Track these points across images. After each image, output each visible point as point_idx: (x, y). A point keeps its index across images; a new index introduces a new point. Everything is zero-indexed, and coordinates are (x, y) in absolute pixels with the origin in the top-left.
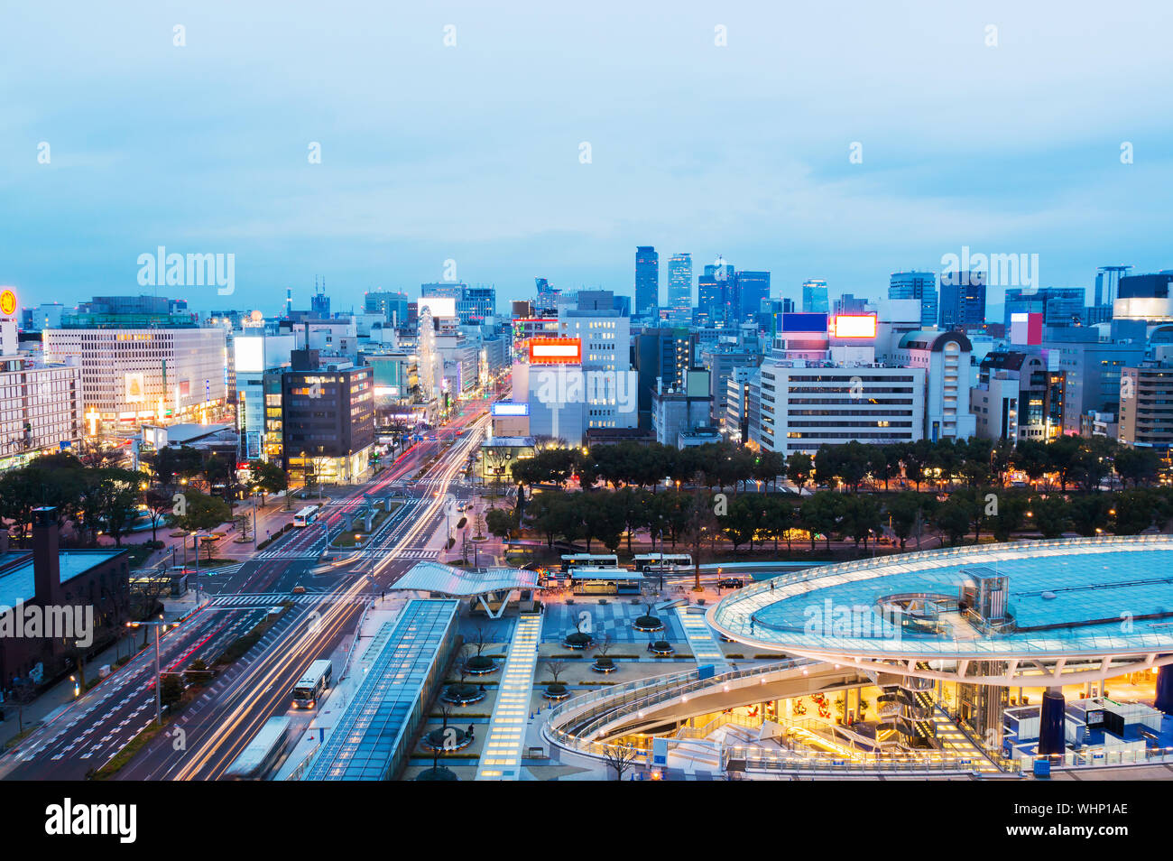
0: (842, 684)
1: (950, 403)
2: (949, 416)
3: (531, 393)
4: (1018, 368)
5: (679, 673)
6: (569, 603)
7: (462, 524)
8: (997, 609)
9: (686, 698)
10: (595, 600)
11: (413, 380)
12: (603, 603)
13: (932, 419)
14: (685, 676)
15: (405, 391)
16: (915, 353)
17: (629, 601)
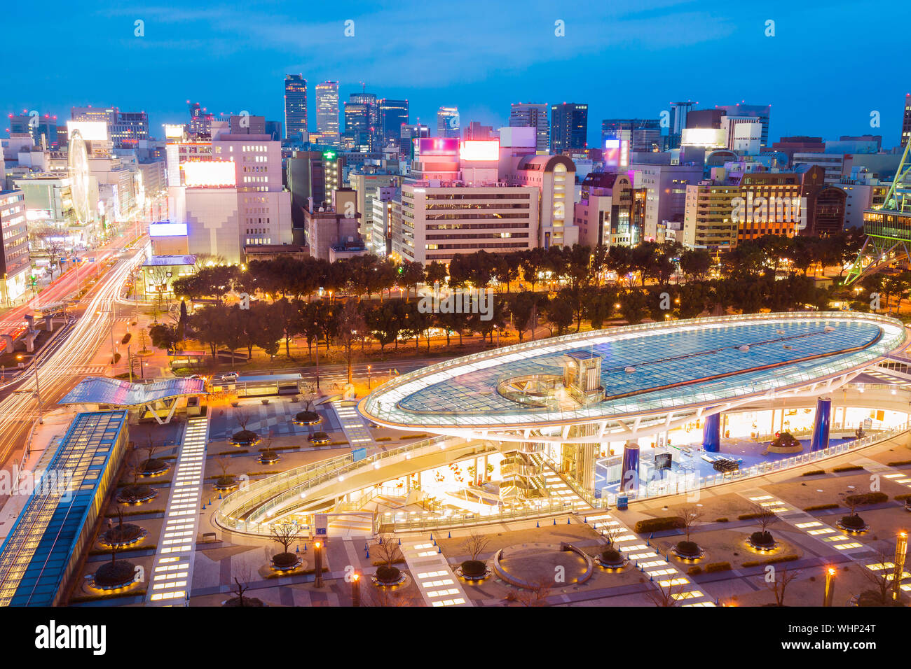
0: (473, 453)
3: (188, 214)
4: (611, 186)
5: (336, 459)
6: (235, 405)
7: (126, 339)
8: (592, 384)
9: (341, 478)
10: (259, 401)
11: (67, 203)
12: (265, 403)
13: (545, 230)
14: (339, 459)
15: (59, 214)
16: (531, 174)
17: (289, 400)
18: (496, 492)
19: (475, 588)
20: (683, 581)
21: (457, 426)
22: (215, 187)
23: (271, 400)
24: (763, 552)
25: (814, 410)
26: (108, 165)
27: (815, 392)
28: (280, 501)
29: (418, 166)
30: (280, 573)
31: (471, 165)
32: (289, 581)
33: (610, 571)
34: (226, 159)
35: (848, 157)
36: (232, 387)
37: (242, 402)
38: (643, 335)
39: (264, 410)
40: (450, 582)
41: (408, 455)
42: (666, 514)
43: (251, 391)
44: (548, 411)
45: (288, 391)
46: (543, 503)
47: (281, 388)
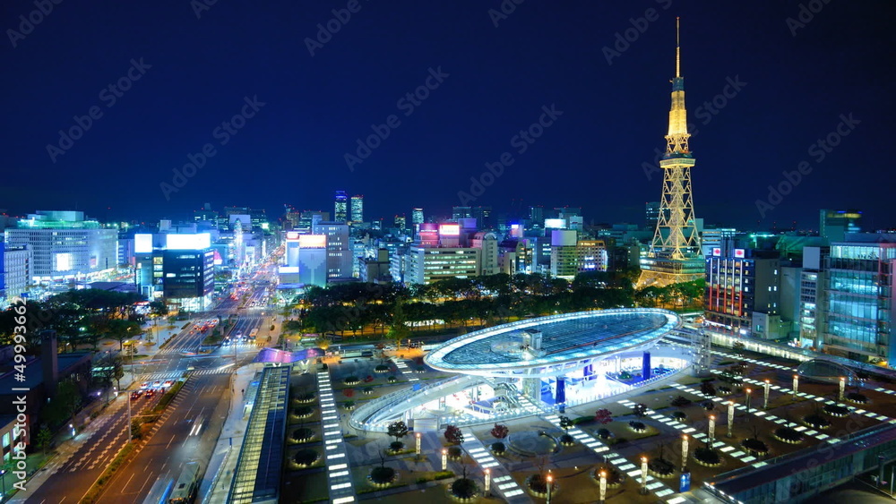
0: (471, 386)
1: (490, 263)
2: (490, 269)
3: (300, 261)
4: (515, 247)
5: (404, 390)
6: (340, 362)
7: (273, 328)
8: (538, 346)
9: (409, 400)
10: (352, 360)
11: (231, 256)
12: (356, 361)
13: (484, 269)
14: (407, 390)
15: (226, 262)
16: (475, 241)
17: (369, 359)
18: (491, 406)
19: (501, 456)
20: (606, 449)
21: (478, 369)
22: (315, 248)
23: (359, 359)
24: (640, 431)
25: (642, 359)
26: (250, 236)
27: (643, 349)
28: (379, 414)
29: (419, 237)
30: (395, 452)
31: (445, 237)
32: (401, 457)
33: (567, 445)
34: (320, 234)
35: (625, 232)
36: (337, 353)
37: (343, 361)
38: (551, 321)
39: (356, 364)
40: (487, 454)
41: (441, 387)
42: (585, 415)
43: (348, 355)
44: (520, 361)
45: (367, 354)
46: (518, 411)
47: (363, 353)
